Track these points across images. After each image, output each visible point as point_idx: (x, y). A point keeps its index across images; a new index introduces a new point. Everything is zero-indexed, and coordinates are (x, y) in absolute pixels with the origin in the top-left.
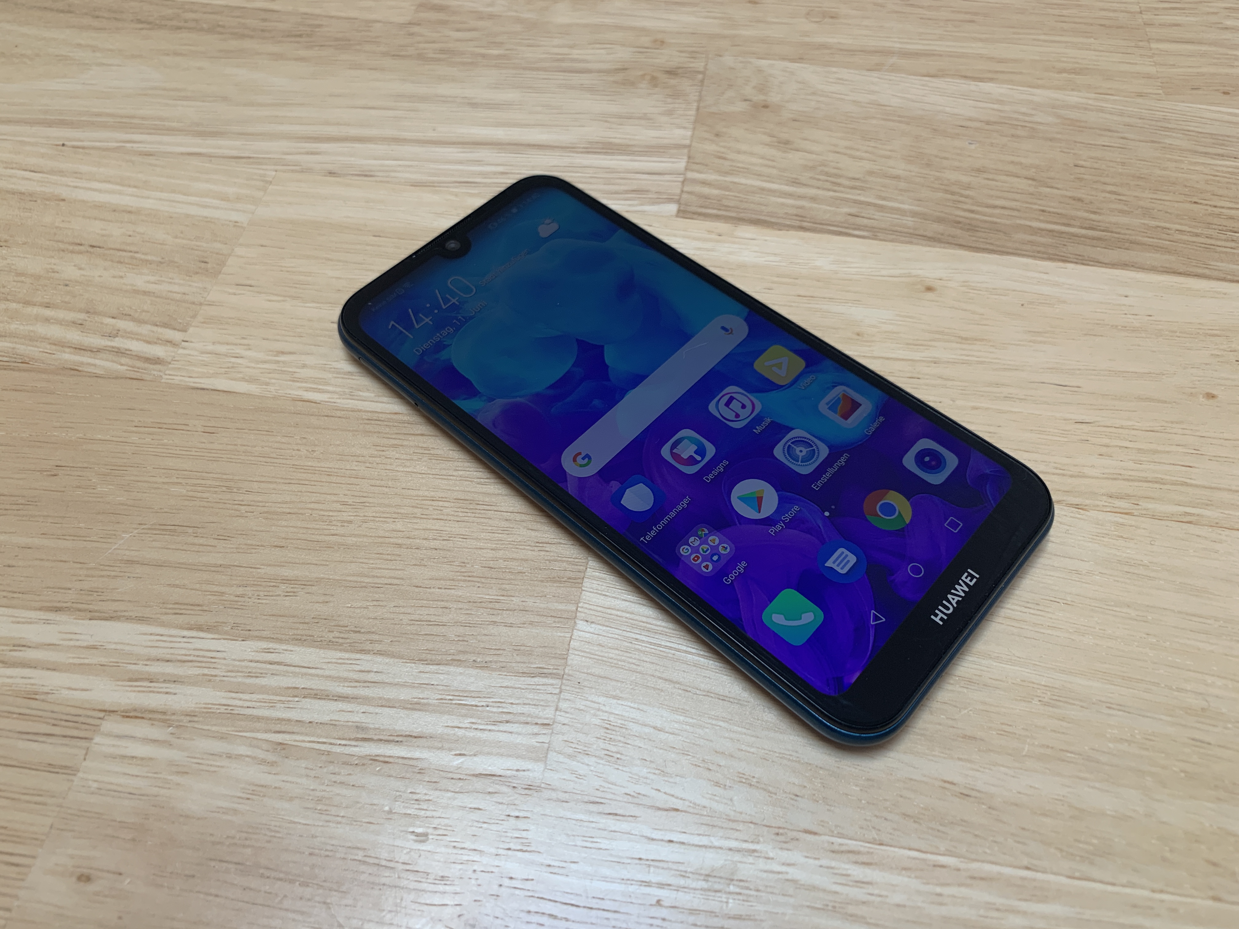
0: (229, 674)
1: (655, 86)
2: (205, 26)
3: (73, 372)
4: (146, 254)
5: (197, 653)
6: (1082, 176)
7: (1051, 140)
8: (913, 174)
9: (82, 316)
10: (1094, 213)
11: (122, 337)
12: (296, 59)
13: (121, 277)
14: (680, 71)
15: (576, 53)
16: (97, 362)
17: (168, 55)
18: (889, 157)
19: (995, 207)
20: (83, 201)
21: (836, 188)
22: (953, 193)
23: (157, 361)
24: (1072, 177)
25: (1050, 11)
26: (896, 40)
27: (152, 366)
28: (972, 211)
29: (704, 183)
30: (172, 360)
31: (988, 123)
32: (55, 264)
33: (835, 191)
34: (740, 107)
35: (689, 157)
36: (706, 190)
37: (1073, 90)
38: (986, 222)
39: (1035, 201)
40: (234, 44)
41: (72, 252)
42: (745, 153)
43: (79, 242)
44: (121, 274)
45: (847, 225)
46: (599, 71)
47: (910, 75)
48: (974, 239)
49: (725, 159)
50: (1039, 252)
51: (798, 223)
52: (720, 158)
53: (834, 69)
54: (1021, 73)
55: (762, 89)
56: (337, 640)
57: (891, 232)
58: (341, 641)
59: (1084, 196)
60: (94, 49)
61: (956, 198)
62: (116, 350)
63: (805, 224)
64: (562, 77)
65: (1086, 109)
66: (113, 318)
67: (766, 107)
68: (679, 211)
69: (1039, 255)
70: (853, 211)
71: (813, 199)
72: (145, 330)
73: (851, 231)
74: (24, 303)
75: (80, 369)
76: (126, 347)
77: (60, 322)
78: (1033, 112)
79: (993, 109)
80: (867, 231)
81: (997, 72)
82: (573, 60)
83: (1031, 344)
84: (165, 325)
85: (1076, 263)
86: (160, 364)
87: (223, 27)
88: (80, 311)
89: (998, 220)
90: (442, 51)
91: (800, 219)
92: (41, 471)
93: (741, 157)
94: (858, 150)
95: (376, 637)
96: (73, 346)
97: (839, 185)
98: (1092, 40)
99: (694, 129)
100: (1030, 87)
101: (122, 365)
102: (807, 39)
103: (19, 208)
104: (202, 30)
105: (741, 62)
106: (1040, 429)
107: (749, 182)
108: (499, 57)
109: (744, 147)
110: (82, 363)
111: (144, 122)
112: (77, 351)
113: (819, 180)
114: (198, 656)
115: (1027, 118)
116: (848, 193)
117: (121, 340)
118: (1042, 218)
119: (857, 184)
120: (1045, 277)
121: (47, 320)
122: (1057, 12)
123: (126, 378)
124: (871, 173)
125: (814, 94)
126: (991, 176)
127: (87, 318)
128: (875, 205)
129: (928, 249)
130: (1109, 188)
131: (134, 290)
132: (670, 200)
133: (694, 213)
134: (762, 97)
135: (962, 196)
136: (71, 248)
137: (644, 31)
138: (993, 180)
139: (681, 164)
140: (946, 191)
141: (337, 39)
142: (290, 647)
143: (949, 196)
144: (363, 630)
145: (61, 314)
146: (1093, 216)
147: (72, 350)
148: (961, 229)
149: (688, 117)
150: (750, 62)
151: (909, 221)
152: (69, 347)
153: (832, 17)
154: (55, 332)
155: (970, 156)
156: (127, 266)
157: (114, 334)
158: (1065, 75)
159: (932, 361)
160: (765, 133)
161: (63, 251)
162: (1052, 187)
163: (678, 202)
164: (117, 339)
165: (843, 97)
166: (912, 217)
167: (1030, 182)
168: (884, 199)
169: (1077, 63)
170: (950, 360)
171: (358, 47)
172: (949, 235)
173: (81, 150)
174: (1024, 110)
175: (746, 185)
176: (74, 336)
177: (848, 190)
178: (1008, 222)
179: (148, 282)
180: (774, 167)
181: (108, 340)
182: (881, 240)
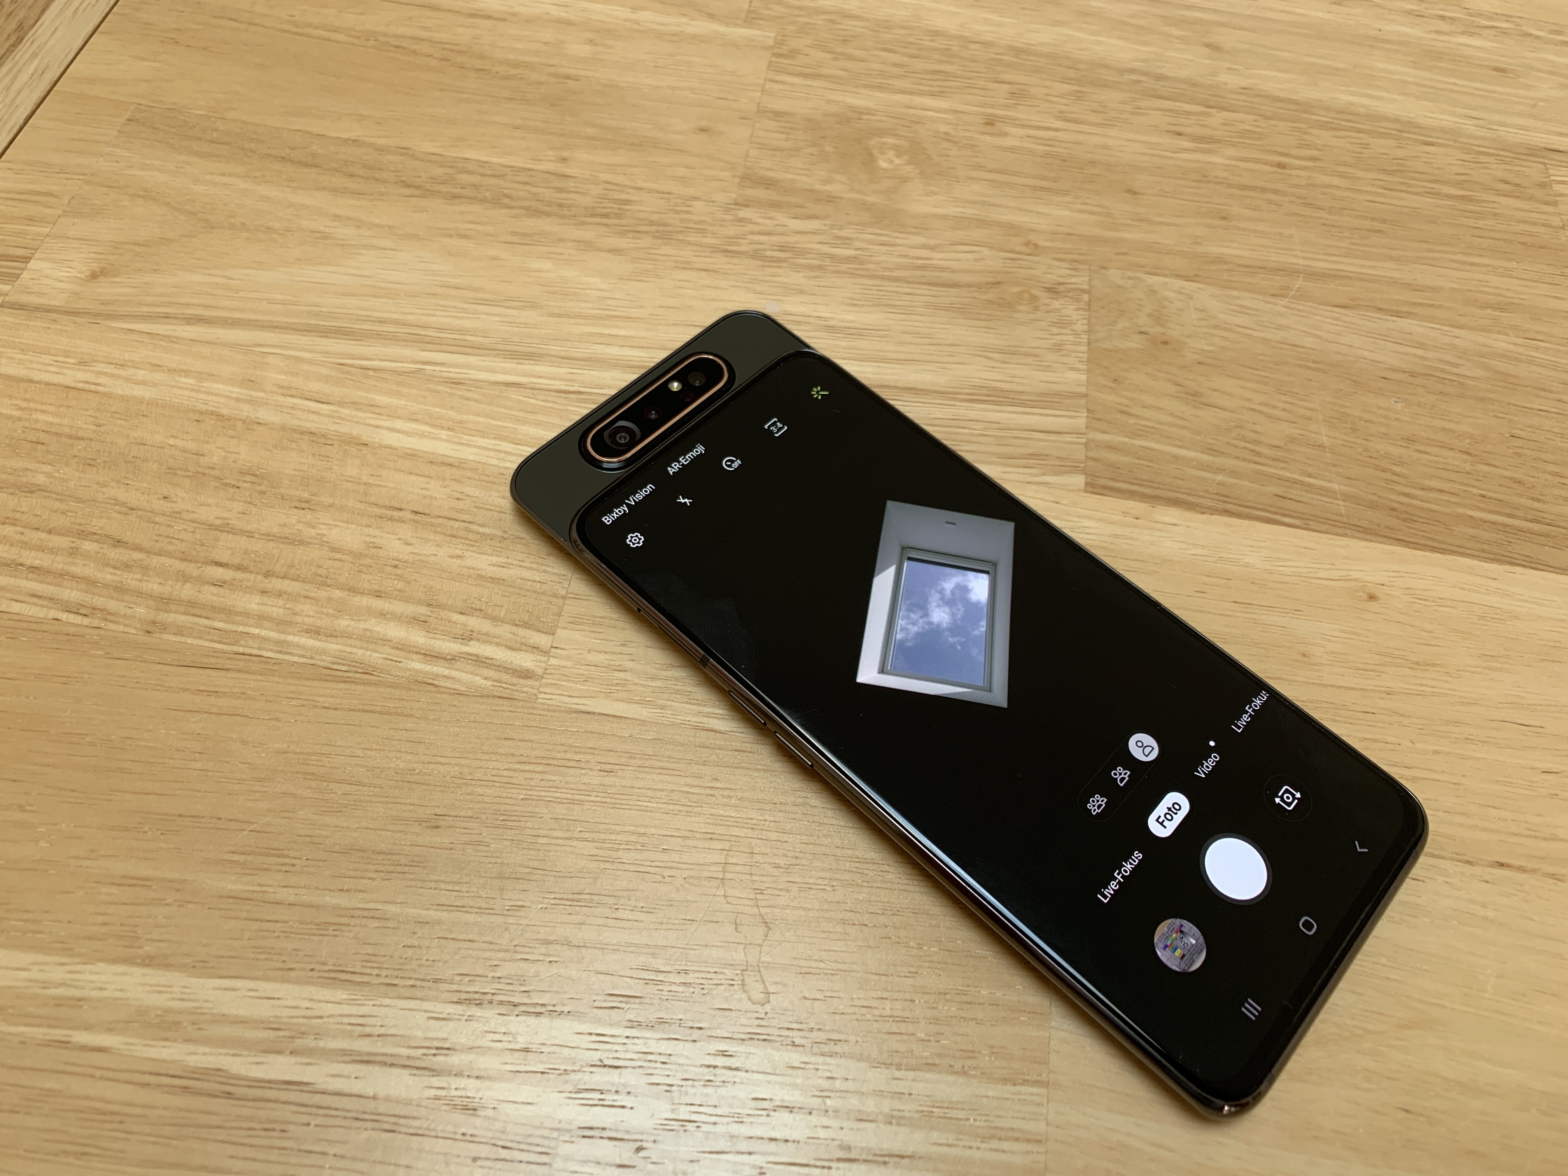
1: (1037, 309)
2: (487, 194)
3: (428, 688)
4: (483, 526)
6: (1520, 450)
7: (1482, 400)
8: (1339, 442)
9: (423, 610)
10: (1538, 500)
11: (478, 640)
12: (609, 251)
13: (459, 557)
14: (1061, 288)
15: (938, 258)
16: (454, 674)
17: (451, 236)
18: (1309, 419)
19: (1431, 489)
20: (390, 447)
21: (1257, 459)
22: (1384, 471)
23: (527, 674)
24: (1511, 451)
25: (1464, 221)
26: (1299, 253)
27: (521, 681)
28: (1407, 495)
29: (1110, 447)
30: (544, 673)
31: (1412, 374)
32: (374, 537)
33: (1256, 463)
34: (1135, 343)
35: (1088, 410)
36: (1113, 457)
37: (1499, 333)
38: (1422, 509)
39: (1474, 483)
40: (530, 224)
41: (391, 519)
42: (1150, 407)
43: (397, 505)
44: (458, 552)
45: (1275, 510)
46: (969, 285)
47: (1320, 304)
48: (1413, 531)
49: (1129, 414)
50: (1483, 551)
51: (1221, 506)
52: (1122, 412)
53: (1235, 293)
54: (1440, 307)
55: (1158, 318)
57: (1323, 520)
59: (1525, 478)
60: (359, 224)
61: (1388, 476)
62: (474, 658)
63: (1229, 507)
64: (927, 292)
65: (1516, 359)
66: (461, 613)
67: (1166, 343)
68: (1087, 484)
69: (1483, 555)
70: (1279, 491)
71: (1233, 473)
72: (504, 631)
73: (1280, 518)
74: (349, 590)
75: (436, 683)
76: (487, 654)
77: (398, 618)
78: (1460, 361)
79: (1415, 356)
80: (1299, 518)
81: (1414, 304)
82: (936, 268)
83: (1488, 671)
84: (526, 625)
85: (1524, 566)
86: (530, 677)
87: (510, 197)
88: (419, 603)
89: (1436, 508)
90: (782, 248)
91: (1222, 498)
92: (420, 821)
93: (1147, 413)
94: (1275, 407)
96: (423, 652)
97: (1259, 454)
98: (1514, 264)
99: (1088, 371)
100: (1452, 326)
101: (486, 679)
102: (1200, 249)
103: (314, 455)
104: (483, 201)
105: (1130, 278)
106: (1507, 780)
107: (1160, 447)
108: (849, 259)
109: (1148, 399)
110: (437, 675)
111: (442, 335)
112: (429, 658)
113: (1237, 447)
115: (1454, 370)
116: (1270, 466)
117: (477, 644)
118: (1482, 505)
119: (1280, 454)
120: (1493, 583)
121: (382, 615)
122: (1471, 222)
123: (494, 696)
124: (1292, 440)
125: (1216, 327)
126: (1422, 448)
127: (430, 614)
128: (1302, 483)
129: (1364, 543)
130: (1552, 468)
131: (479, 575)
132: (1074, 469)
133: (1105, 487)
134: (1159, 329)
135: (1395, 474)
136: (389, 513)
137: (1013, 229)
138: (1425, 453)
139: (1081, 421)
140: (1377, 467)
141: (652, 223)
143: (1379, 474)
145: (398, 607)
146: (1536, 505)
147: (421, 657)
148: (1398, 518)
149: (1079, 355)
150: (1139, 278)
151: (1341, 506)
152: (417, 653)
153: (1224, 218)
154: (395, 632)
155: (1397, 419)
156: (463, 541)
157: (467, 637)
158: (1489, 311)
159: (1385, 692)
160: (1169, 381)
161: (381, 517)
162: (1490, 465)
163: (1084, 472)
164: (472, 643)
165: (1249, 332)
166: (1344, 501)
167: (1466, 457)
168: (1310, 476)
169: (1500, 295)
170: (1404, 691)
171: (681, 237)
172: (1386, 527)
173: (371, 373)
174: (1449, 358)
175: (1157, 450)
176: (418, 638)
177: (1270, 463)
178: (1447, 510)
179: (494, 565)
180: (1185, 428)
181: (462, 644)
182: (1313, 530)
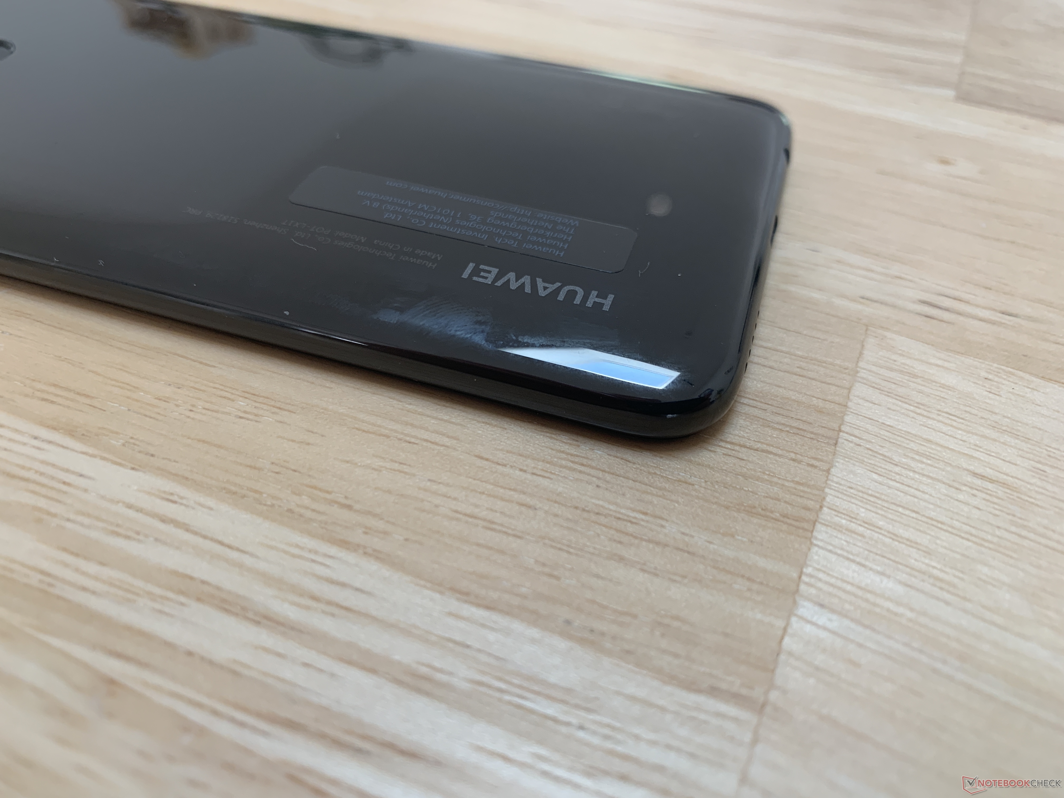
0: (80, 518)
5: (43, 468)
56: (302, 511)
58: (309, 514)
95: (381, 525)
114: (42, 474)
142: (211, 502)
144: (357, 507)
